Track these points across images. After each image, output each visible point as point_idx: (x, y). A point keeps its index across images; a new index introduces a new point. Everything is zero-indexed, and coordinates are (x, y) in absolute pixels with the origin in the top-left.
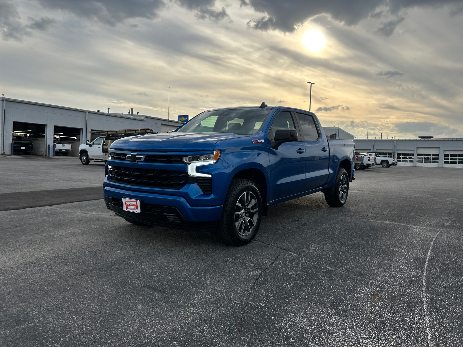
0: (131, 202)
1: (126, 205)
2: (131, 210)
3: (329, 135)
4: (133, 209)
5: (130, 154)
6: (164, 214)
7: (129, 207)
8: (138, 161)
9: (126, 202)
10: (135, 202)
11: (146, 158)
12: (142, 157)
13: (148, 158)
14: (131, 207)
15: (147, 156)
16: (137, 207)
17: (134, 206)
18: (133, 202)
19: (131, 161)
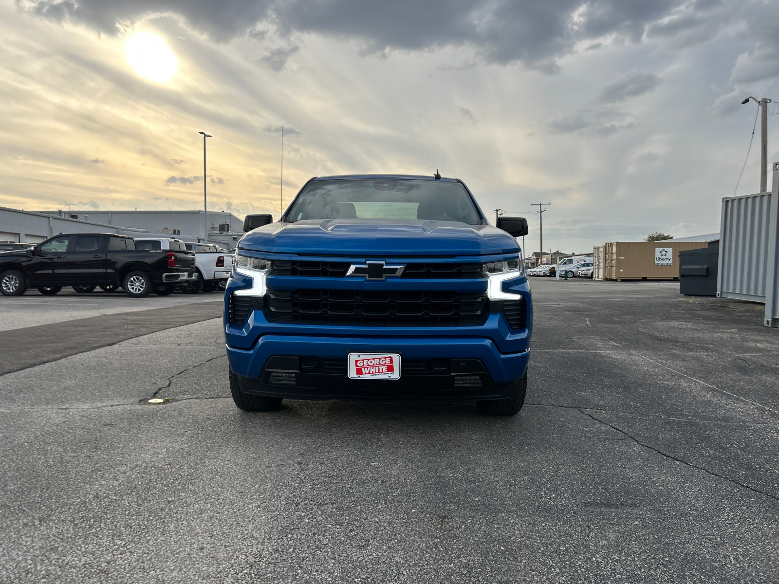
0: (374, 359)
1: (357, 366)
2: (373, 377)
3: (217, 225)
4: (380, 373)
5: (365, 263)
6: (452, 374)
7: (365, 371)
8: (386, 277)
9: (356, 362)
10: (385, 358)
11: (406, 269)
12: (397, 269)
13: (411, 271)
14: (374, 370)
15: (409, 266)
16: (390, 369)
17: (381, 368)
18: (380, 359)
19: (367, 278)
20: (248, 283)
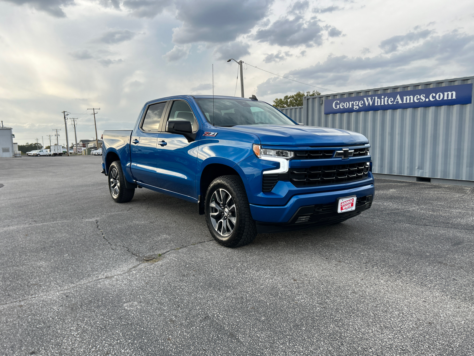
0: (347, 201)
1: (341, 206)
2: (347, 210)
4: (349, 208)
5: (341, 150)
7: (344, 208)
8: (349, 157)
9: (341, 203)
10: (351, 200)
12: (352, 152)
13: (356, 153)
14: (346, 207)
16: (352, 205)
17: (349, 205)
18: (349, 200)
19: (343, 158)
20: (277, 165)
